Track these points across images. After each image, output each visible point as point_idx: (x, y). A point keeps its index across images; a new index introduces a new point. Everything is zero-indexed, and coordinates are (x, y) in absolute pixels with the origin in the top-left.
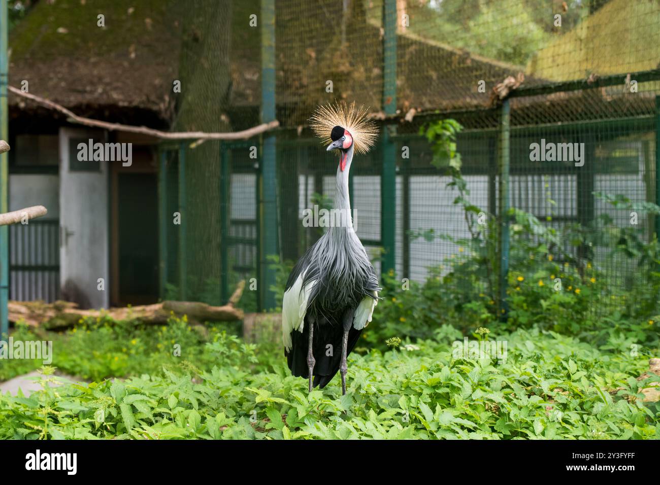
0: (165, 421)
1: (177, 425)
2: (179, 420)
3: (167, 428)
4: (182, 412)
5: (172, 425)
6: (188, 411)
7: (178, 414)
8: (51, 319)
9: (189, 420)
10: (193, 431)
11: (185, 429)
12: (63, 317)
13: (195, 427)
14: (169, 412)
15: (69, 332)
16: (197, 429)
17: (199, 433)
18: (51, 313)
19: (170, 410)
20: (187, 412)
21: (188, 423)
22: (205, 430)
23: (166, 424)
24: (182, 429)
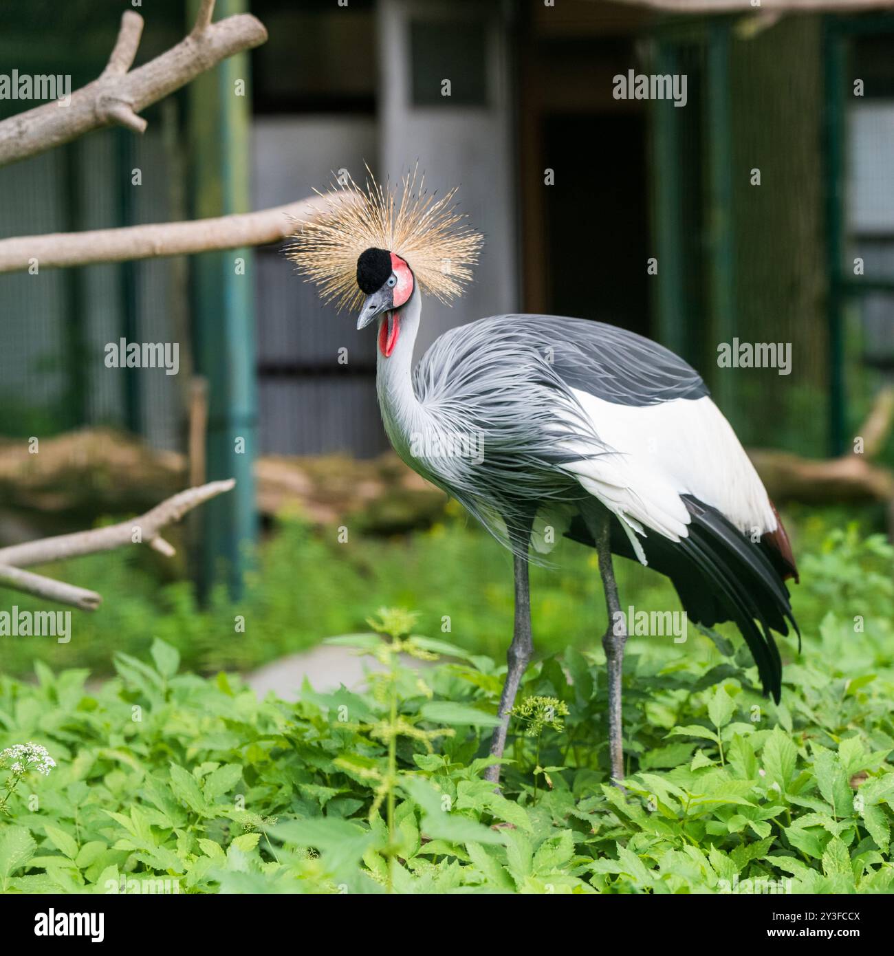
0: (701, 759)
1: (732, 771)
2: (738, 757)
3: (705, 779)
4: (747, 736)
5: (721, 772)
6: (763, 732)
7: (734, 743)
8: (372, 506)
9: (764, 758)
10: (776, 787)
11: (755, 782)
12: (405, 498)
13: (781, 777)
14: (712, 736)
15: (420, 540)
16: (787, 784)
17: (794, 793)
18: (370, 489)
19: (715, 732)
20: (757, 737)
21: (762, 766)
22: (810, 785)
23: (701, 770)
24: (745, 783)
